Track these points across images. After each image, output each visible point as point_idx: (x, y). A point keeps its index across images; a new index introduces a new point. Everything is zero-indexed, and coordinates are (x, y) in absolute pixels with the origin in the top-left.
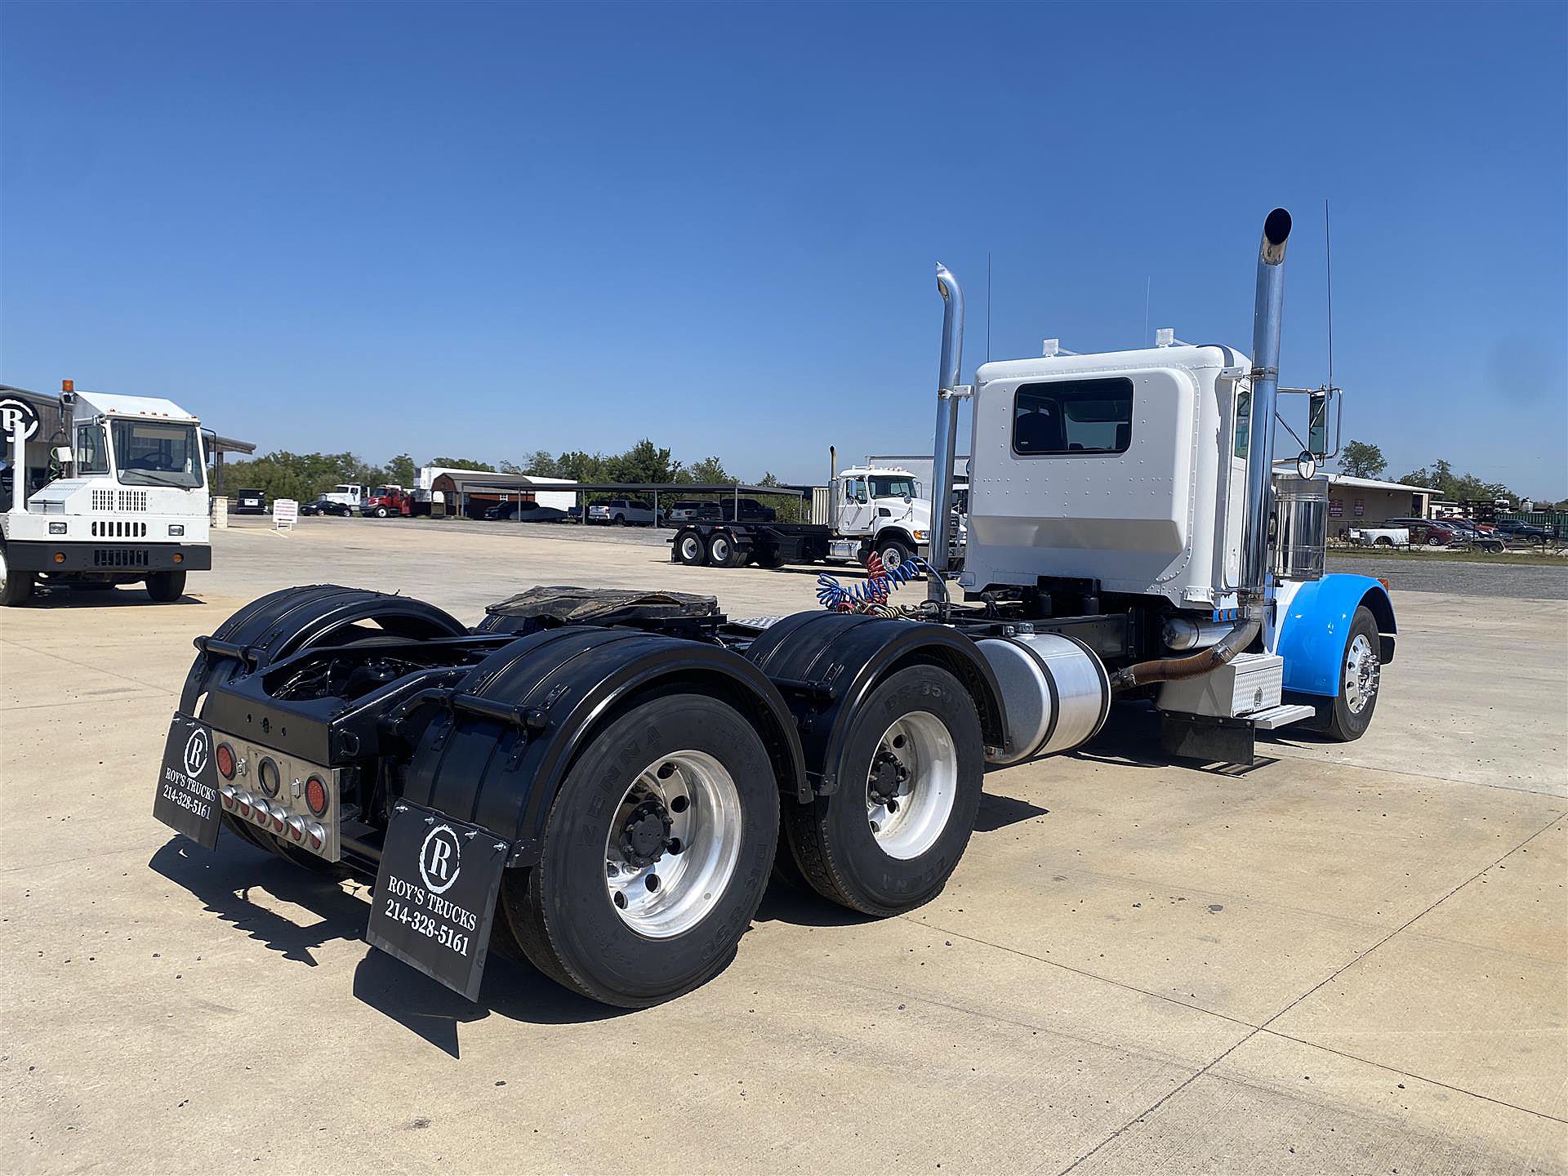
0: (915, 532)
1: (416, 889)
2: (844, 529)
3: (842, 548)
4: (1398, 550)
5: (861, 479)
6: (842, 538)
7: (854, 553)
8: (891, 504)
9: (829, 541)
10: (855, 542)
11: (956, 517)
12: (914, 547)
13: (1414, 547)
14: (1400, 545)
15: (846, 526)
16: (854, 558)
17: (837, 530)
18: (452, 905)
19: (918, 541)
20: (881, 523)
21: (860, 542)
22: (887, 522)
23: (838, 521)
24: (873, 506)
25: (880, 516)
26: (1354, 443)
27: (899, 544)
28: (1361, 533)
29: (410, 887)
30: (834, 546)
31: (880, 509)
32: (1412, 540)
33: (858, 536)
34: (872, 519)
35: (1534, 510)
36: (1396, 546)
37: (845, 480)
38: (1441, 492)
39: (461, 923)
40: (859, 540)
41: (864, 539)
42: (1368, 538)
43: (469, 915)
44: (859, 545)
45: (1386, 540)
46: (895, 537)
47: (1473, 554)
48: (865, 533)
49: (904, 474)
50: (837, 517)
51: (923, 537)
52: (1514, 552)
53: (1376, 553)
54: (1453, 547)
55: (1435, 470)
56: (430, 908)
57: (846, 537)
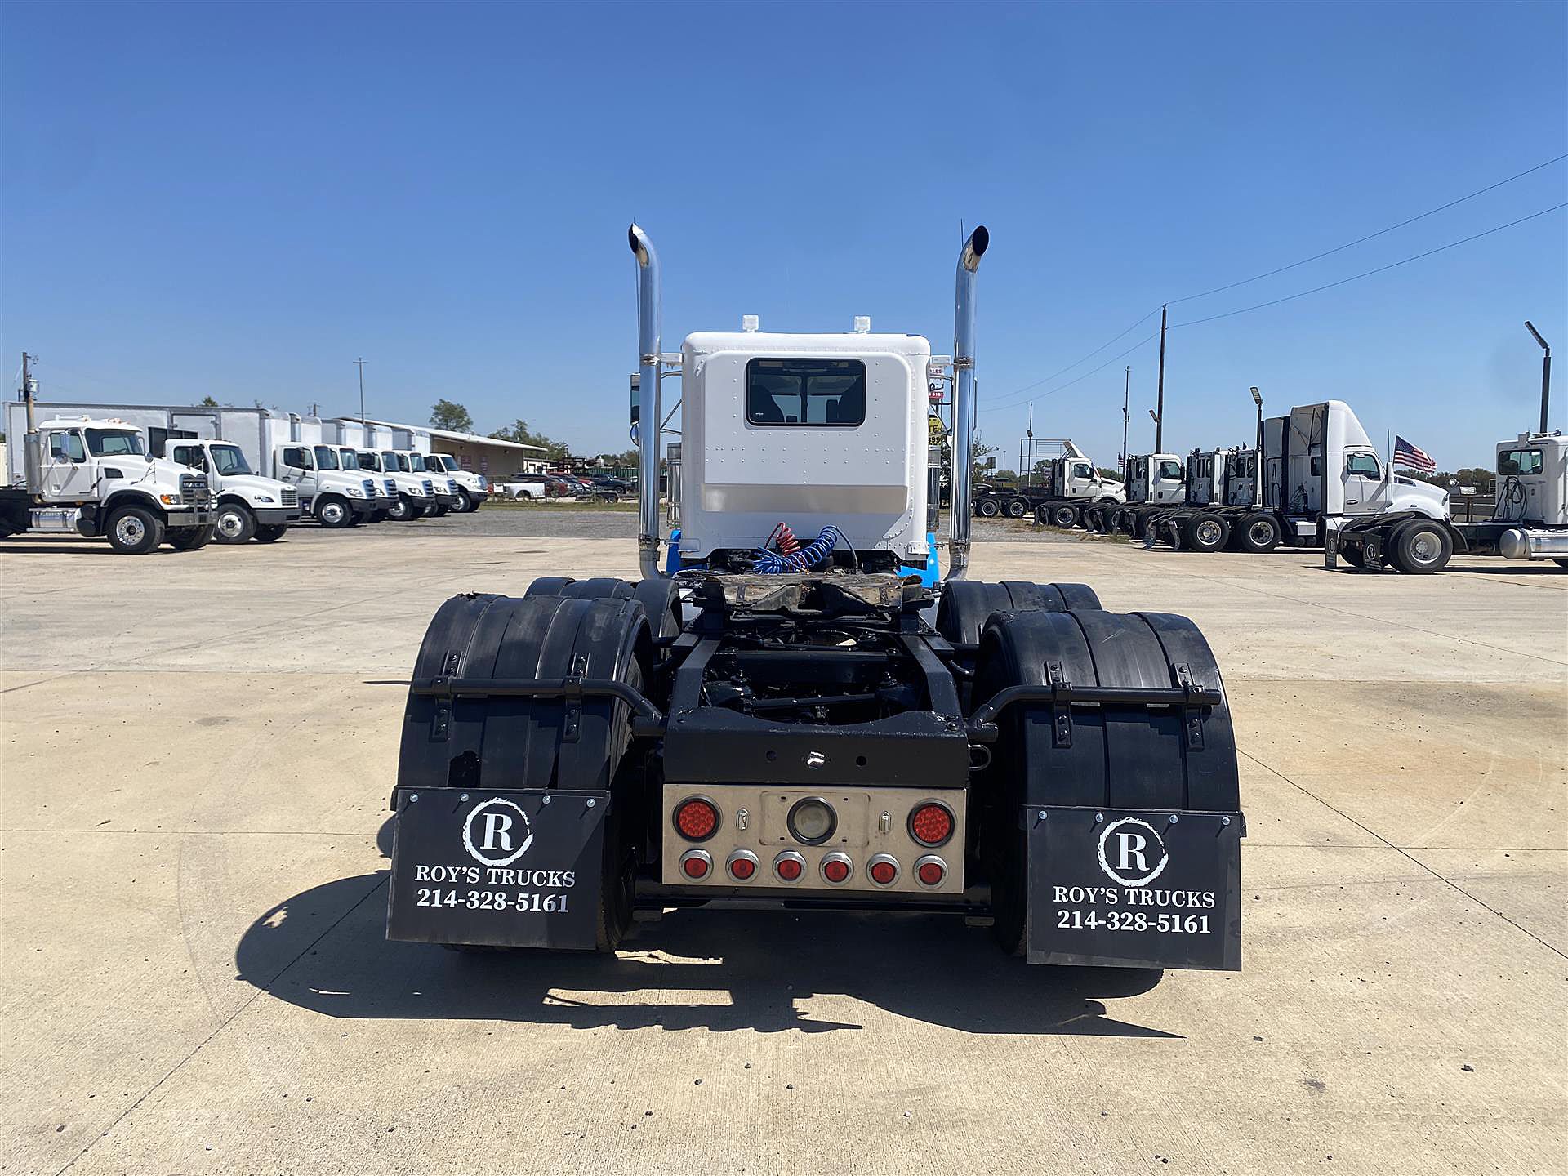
0: (162, 496)
1: (1103, 890)
2: (50, 493)
3: (52, 518)
4: (536, 502)
5: (74, 432)
6: (50, 505)
7: (72, 524)
8: (124, 463)
9: (30, 510)
10: (71, 510)
11: (204, 478)
12: (163, 514)
13: (550, 499)
14: (538, 498)
15: (55, 490)
16: (72, 530)
17: (40, 496)
18: (1168, 892)
19: (167, 507)
20: (110, 487)
21: (78, 510)
22: (117, 485)
23: (41, 484)
24: (95, 466)
25: (107, 477)
26: (442, 401)
27: (140, 511)
28: (504, 488)
29: (1093, 891)
30: (38, 516)
31: (105, 469)
32: (547, 493)
33: (74, 503)
34: (95, 482)
35: (605, 465)
36: (535, 498)
37: (49, 433)
38: (545, 449)
39: (1190, 905)
40: (78, 507)
41: (84, 506)
42: (511, 492)
43: (1202, 895)
44: (77, 513)
45: (526, 493)
46: (136, 502)
47: (597, 504)
48: (86, 499)
49: (124, 426)
50: (41, 479)
51: (172, 502)
52: (628, 502)
53: (521, 505)
54: (581, 498)
55: (515, 429)
56: (1132, 902)
57: (55, 504)
